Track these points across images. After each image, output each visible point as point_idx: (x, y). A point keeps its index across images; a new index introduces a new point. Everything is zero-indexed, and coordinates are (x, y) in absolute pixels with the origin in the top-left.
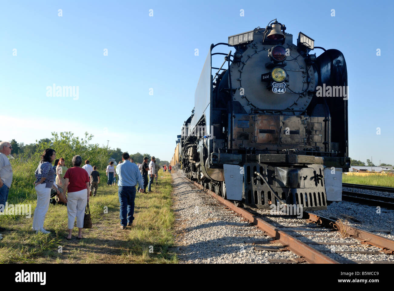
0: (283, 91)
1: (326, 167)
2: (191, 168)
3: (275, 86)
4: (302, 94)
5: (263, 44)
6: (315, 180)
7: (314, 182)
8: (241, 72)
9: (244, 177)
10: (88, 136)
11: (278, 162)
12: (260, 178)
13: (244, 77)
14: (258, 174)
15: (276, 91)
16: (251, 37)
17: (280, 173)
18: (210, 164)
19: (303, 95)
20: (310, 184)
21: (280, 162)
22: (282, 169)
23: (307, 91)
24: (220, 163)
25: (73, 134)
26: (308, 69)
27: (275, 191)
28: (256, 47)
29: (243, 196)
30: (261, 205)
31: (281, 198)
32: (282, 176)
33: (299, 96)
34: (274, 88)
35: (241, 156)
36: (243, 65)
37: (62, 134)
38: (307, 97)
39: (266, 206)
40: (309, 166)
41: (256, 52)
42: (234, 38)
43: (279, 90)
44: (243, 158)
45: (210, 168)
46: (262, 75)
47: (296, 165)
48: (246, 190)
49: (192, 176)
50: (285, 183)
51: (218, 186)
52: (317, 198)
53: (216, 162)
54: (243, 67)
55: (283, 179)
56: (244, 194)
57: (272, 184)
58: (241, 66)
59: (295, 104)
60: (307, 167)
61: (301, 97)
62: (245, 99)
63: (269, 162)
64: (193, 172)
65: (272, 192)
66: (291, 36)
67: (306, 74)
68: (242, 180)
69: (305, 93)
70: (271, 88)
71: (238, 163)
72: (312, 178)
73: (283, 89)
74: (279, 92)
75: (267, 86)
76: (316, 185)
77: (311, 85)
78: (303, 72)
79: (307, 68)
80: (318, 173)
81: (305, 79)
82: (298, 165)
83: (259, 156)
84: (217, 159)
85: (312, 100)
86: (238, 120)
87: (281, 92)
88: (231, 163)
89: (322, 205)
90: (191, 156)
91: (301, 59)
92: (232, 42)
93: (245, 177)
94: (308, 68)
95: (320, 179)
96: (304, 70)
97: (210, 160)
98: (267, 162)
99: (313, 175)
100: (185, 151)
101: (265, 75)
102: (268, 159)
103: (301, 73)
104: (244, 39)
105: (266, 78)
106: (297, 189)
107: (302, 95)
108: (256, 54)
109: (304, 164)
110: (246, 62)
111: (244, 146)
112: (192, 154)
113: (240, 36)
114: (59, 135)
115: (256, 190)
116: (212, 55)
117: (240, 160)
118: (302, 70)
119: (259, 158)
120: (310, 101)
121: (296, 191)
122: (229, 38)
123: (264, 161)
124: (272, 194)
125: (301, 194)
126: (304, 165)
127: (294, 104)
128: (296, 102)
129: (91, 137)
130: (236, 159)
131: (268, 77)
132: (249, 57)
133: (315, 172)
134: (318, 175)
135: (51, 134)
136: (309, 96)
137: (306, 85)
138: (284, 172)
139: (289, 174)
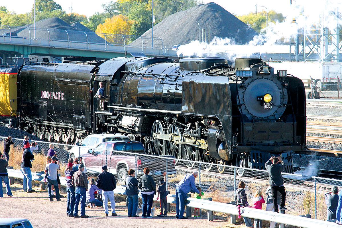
3: (266, 105)
5: (257, 75)
6: (288, 159)
8: (244, 94)
12: (260, 159)
15: (266, 108)
19: (281, 106)
22: (272, 154)
23: (283, 103)
28: (253, 77)
38: (283, 107)
41: (253, 80)
42: (239, 72)
52: (289, 169)
53: (235, 151)
54: (245, 90)
59: (276, 112)
60: (284, 152)
61: (279, 107)
62: (247, 110)
63: (265, 150)
67: (282, 93)
70: (263, 105)
72: (286, 159)
73: (270, 106)
76: (288, 162)
79: (283, 89)
80: (289, 155)
81: (282, 96)
82: (280, 152)
86: (246, 126)
87: (269, 108)
92: (238, 75)
93: (252, 159)
95: (290, 158)
99: (287, 156)
101: (259, 97)
104: (247, 74)
108: (253, 82)
109: (282, 151)
110: (247, 87)
115: (258, 166)
118: (280, 91)
120: (284, 109)
131: (261, 99)
132: (249, 84)
133: (288, 155)
134: (289, 157)
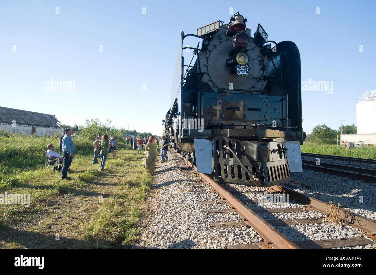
0: (246, 74)
1: (286, 140)
2: (171, 140)
3: (239, 69)
4: (258, 78)
5: (227, 35)
6: (279, 153)
7: (279, 155)
8: (208, 59)
9: (213, 151)
10: (109, 121)
11: (248, 136)
12: (229, 152)
13: (210, 63)
14: (228, 148)
15: (240, 73)
16: (217, 26)
17: (250, 147)
18: (181, 139)
19: (260, 79)
20: (276, 157)
21: (249, 136)
22: (251, 143)
23: (263, 76)
24: (191, 137)
25: (99, 120)
26: (263, 59)
27: (245, 165)
28: (221, 38)
29: (213, 169)
30: (231, 178)
31: (252, 173)
32: (252, 150)
33: (256, 81)
34: (238, 70)
35: (211, 131)
36: (210, 53)
37: (92, 120)
38: (263, 81)
39: (236, 180)
40: (274, 140)
41: (221, 42)
42: (202, 29)
43: (242, 72)
44: (213, 133)
45: (181, 142)
46: (227, 61)
47: (264, 139)
48: (215, 163)
49: (171, 146)
50: (255, 157)
51: (188, 156)
52: (283, 170)
53: (186, 137)
54: (210, 55)
55: (253, 153)
56: (213, 167)
57: (241, 158)
58: (208, 53)
59: (254, 87)
60: (272, 141)
61: (258, 81)
62: (212, 83)
63: (238, 136)
64: (172, 143)
65: (242, 166)
66: (249, 30)
67: (262, 62)
68: (211, 154)
69: (261, 78)
70: (235, 70)
71: (207, 137)
73: (246, 72)
74: (242, 74)
75: (231, 71)
76: (281, 158)
77: (266, 71)
78: (259, 60)
79: (262, 57)
80: (281, 146)
81: (261, 66)
82: (266, 139)
83: (228, 131)
84: (188, 134)
85: (267, 84)
86: (207, 98)
87: (244, 74)
88: (201, 138)
89: (287, 177)
90: (171, 133)
91: (257, 49)
92: (200, 34)
93: (215, 151)
94: (264, 57)
96: (261, 59)
97: (181, 135)
98: (236, 136)
99: (277, 148)
100: (167, 130)
101: (229, 60)
102: (237, 133)
103: (258, 61)
104: (211, 29)
105: (230, 62)
106: (267, 163)
107: (258, 80)
108: (221, 44)
110: (212, 50)
111: (212, 122)
112: (171, 132)
113: (207, 27)
114: (90, 120)
115: (226, 164)
116: (183, 49)
117: (210, 134)
118: (259, 59)
119: (228, 132)
120: (265, 85)
121: (266, 165)
122: (198, 30)
123: (232, 135)
124: (242, 167)
125: (271, 168)
126: (270, 139)
127: (252, 87)
128: (254, 86)
129: (111, 122)
130: (206, 134)
131: (232, 61)
132: (215, 46)
133: (278, 145)
134: (281, 148)
135: (85, 120)
136: (264, 81)
137: (262, 72)
138: (253, 146)
139: (258, 148)
